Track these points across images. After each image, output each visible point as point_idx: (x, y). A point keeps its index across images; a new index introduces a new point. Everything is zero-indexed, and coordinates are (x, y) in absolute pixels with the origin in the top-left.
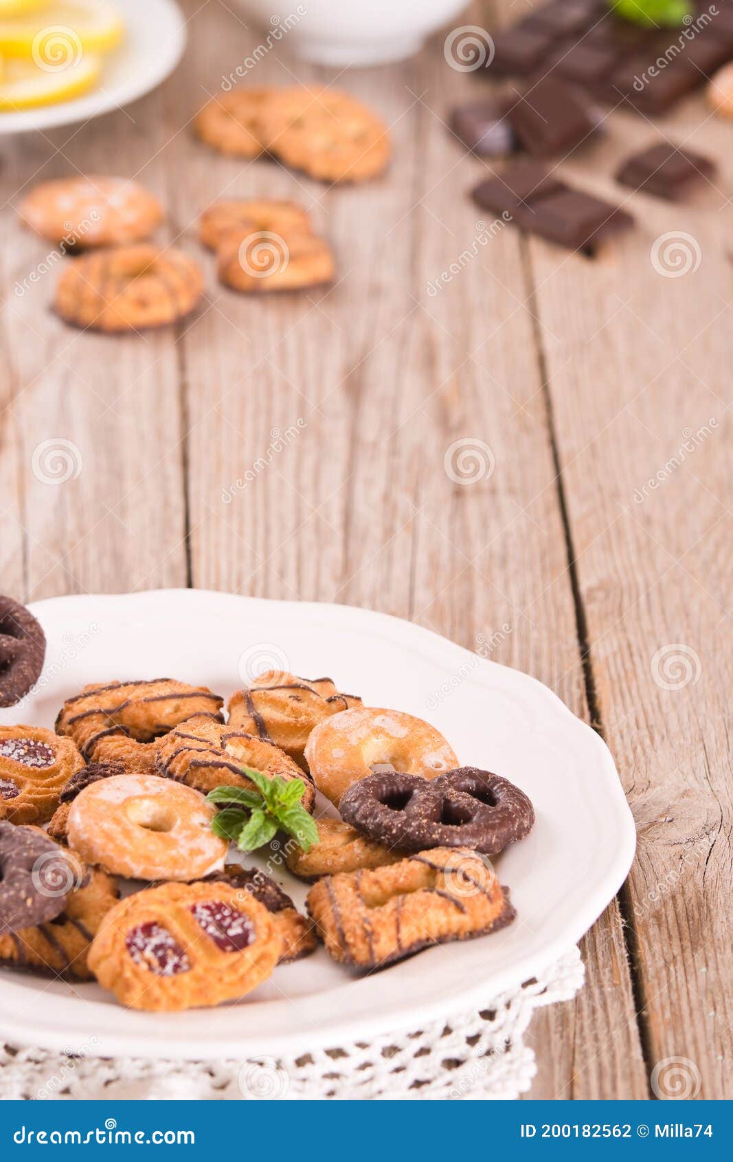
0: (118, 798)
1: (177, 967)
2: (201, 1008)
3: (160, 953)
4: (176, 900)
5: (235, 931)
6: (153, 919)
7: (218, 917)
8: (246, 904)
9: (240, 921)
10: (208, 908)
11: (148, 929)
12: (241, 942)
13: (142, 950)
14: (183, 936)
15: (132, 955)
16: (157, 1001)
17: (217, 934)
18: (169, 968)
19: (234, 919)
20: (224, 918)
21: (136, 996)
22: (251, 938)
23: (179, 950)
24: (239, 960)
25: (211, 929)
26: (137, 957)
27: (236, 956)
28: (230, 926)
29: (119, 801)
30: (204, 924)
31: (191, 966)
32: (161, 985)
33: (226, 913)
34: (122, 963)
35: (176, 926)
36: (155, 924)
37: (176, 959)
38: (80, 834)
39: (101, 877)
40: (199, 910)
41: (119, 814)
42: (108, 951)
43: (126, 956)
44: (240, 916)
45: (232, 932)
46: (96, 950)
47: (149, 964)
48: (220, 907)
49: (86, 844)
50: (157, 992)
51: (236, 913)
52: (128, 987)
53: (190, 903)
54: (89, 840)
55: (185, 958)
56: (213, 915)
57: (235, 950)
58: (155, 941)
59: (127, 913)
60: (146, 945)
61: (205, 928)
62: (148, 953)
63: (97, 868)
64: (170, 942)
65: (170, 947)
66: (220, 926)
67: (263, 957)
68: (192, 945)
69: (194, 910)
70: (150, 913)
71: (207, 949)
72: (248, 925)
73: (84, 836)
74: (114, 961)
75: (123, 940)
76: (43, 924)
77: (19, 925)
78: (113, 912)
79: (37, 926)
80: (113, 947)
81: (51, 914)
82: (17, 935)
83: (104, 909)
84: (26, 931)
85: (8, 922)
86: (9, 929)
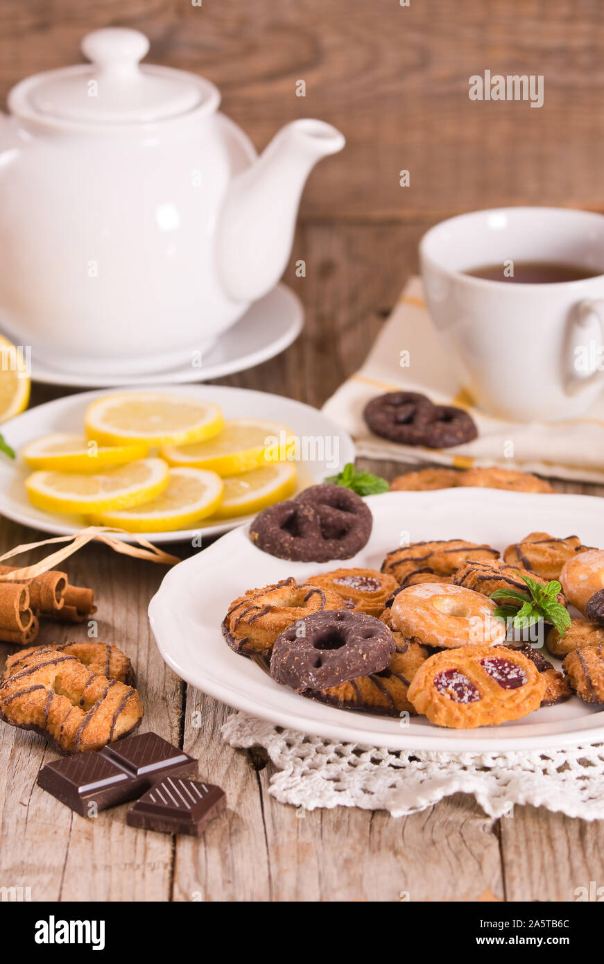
0: (427, 595)
1: (471, 698)
2: (489, 726)
3: (459, 689)
4: (470, 656)
5: (512, 676)
6: (453, 668)
7: (500, 668)
8: (519, 659)
9: (516, 670)
10: (492, 662)
11: (450, 674)
12: (517, 683)
13: (446, 687)
14: (474, 678)
15: (439, 690)
16: (458, 720)
17: (500, 677)
18: (466, 698)
19: (512, 669)
20: (504, 668)
21: (442, 717)
22: (524, 681)
23: (472, 687)
24: (516, 694)
25: (495, 675)
26: (443, 691)
27: (514, 692)
28: (509, 673)
29: (429, 597)
30: (490, 672)
31: (481, 697)
32: (460, 709)
33: (506, 665)
34: (431, 694)
35: (470, 673)
36: (455, 671)
37: (470, 693)
39: (416, 646)
40: (486, 663)
41: (428, 604)
42: (422, 687)
43: (435, 689)
44: (515, 667)
45: (510, 677)
46: (413, 687)
47: (451, 695)
48: (501, 662)
49: (405, 623)
50: (457, 713)
51: (512, 665)
52: (436, 710)
53: (480, 658)
54: (407, 620)
55: (477, 692)
56: (496, 666)
57: (513, 688)
58: (455, 681)
59: (434, 664)
60: (449, 684)
61: (491, 674)
62: (450, 688)
63: (413, 640)
64: (466, 681)
65: (466, 685)
66: (501, 673)
67: (533, 692)
68: (482, 684)
69: (483, 663)
70: (452, 664)
71: (492, 687)
72: (522, 673)
73: (404, 618)
74: (426, 693)
75: (432, 681)
76: (374, 676)
77: (358, 673)
78: (425, 663)
79: (370, 677)
80: (425, 685)
81: (380, 667)
82: (356, 683)
83: (418, 666)
84: (363, 680)
85: (350, 670)
86: (350, 676)
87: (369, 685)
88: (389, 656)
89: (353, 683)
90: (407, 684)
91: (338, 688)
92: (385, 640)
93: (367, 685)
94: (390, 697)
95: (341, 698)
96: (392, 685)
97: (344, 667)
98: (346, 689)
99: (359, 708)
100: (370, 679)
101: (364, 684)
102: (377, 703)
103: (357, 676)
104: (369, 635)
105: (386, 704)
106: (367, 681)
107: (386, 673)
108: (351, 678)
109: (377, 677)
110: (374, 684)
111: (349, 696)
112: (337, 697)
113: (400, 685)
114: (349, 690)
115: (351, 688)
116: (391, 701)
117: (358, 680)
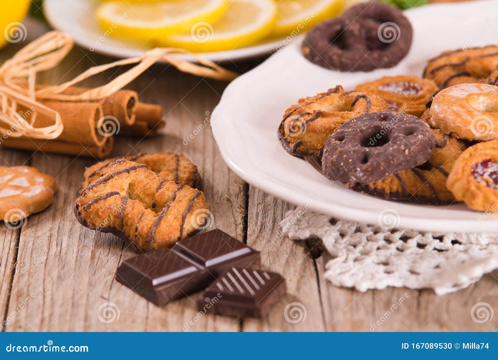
0: (463, 95)
11: (485, 164)
13: (481, 175)
15: (475, 178)
21: (479, 203)
26: (479, 179)
29: (464, 96)
34: (468, 183)
38: (439, 115)
39: (454, 141)
41: (464, 102)
42: (460, 176)
43: (471, 179)
46: (452, 177)
47: (487, 182)
49: (443, 120)
52: (473, 196)
54: (445, 117)
59: (471, 155)
60: (484, 172)
62: (486, 177)
63: (450, 136)
73: (442, 116)
74: (464, 181)
75: (469, 170)
76: (417, 169)
77: (401, 167)
78: (462, 155)
79: (413, 170)
80: (463, 174)
81: (422, 160)
82: (400, 176)
83: (456, 158)
84: (406, 172)
85: (394, 165)
86: (395, 170)
87: (412, 178)
88: (430, 151)
89: (397, 176)
90: (446, 175)
91: (384, 181)
92: (424, 135)
93: (410, 178)
94: (432, 187)
95: (388, 190)
96: (433, 176)
97: (388, 161)
98: (391, 182)
99: (404, 199)
100: (412, 172)
101: (408, 176)
102: (420, 193)
103: (401, 170)
104: (410, 132)
105: (428, 194)
106: (410, 174)
107: (427, 166)
108: (396, 171)
109: (420, 171)
110: (417, 176)
111: (395, 188)
112: (383, 190)
113: (441, 176)
114: (394, 183)
115: (396, 181)
116: (432, 192)
117: (403, 174)
